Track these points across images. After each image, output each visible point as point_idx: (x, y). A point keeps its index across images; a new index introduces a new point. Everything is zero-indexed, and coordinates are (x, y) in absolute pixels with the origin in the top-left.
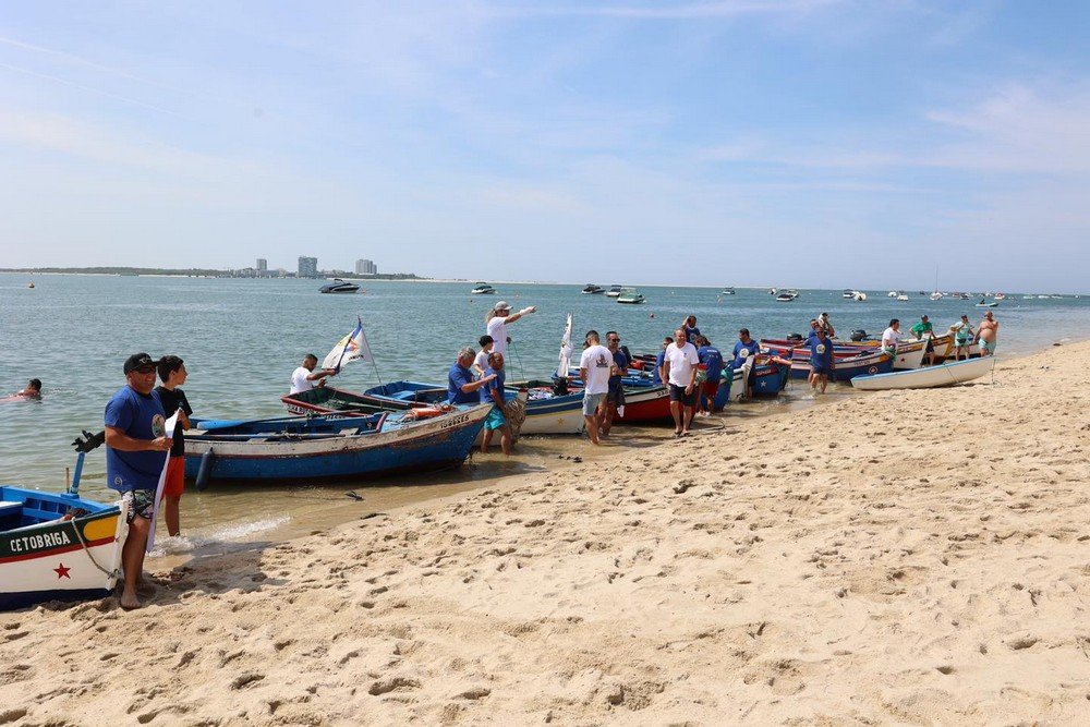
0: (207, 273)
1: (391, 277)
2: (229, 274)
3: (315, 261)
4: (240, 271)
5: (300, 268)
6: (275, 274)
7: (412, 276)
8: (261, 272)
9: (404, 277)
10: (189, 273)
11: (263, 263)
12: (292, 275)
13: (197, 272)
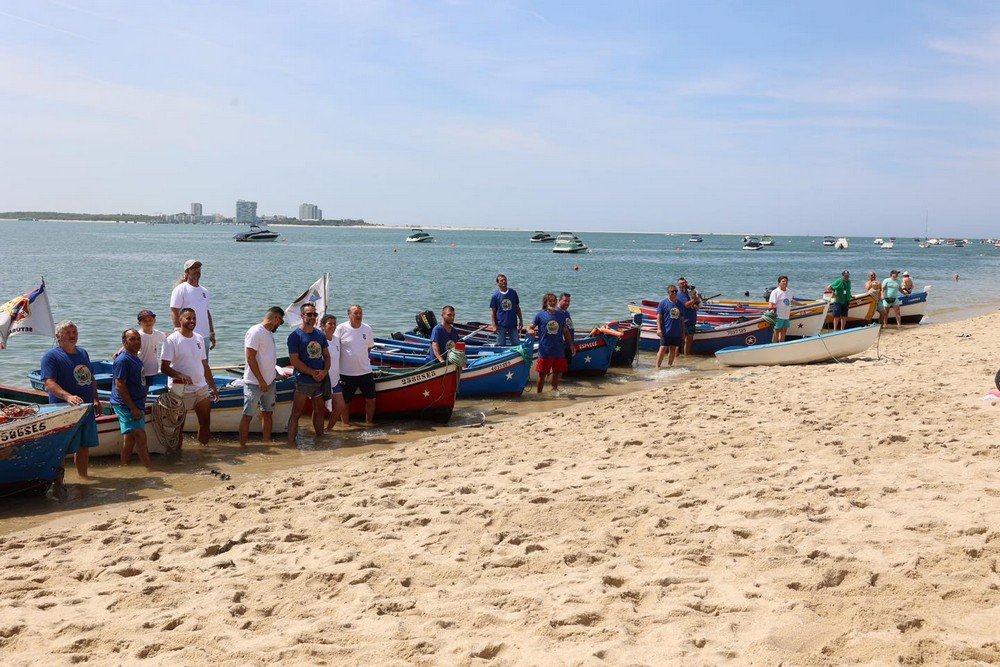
0: (136, 218)
1: (337, 223)
2: (162, 220)
3: (254, 205)
4: (172, 217)
5: (239, 214)
6: (210, 220)
7: (361, 222)
8: (196, 218)
9: (352, 223)
10: (117, 218)
11: (197, 207)
12: (229, 221)
13: (126, 218)
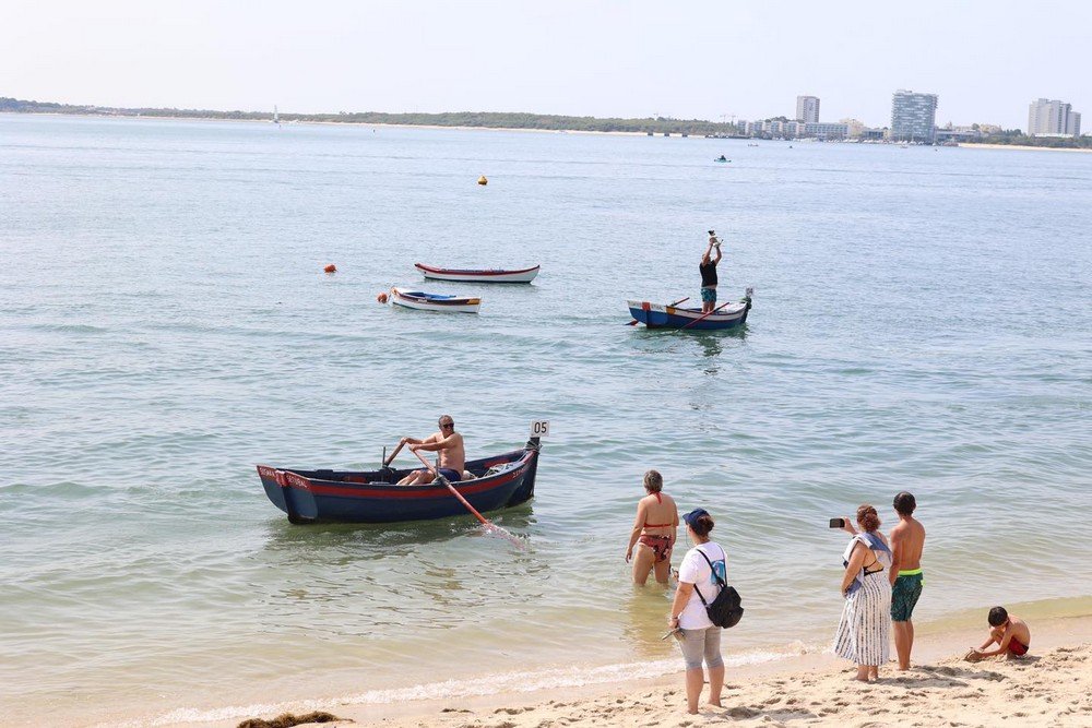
2: (735, 130)
3: (931, 102)
4: (759, 124)
5: (897, 120)
6: (836, 134)
8: (806, 126)
11: (811, 105)
12: (875, 135)
